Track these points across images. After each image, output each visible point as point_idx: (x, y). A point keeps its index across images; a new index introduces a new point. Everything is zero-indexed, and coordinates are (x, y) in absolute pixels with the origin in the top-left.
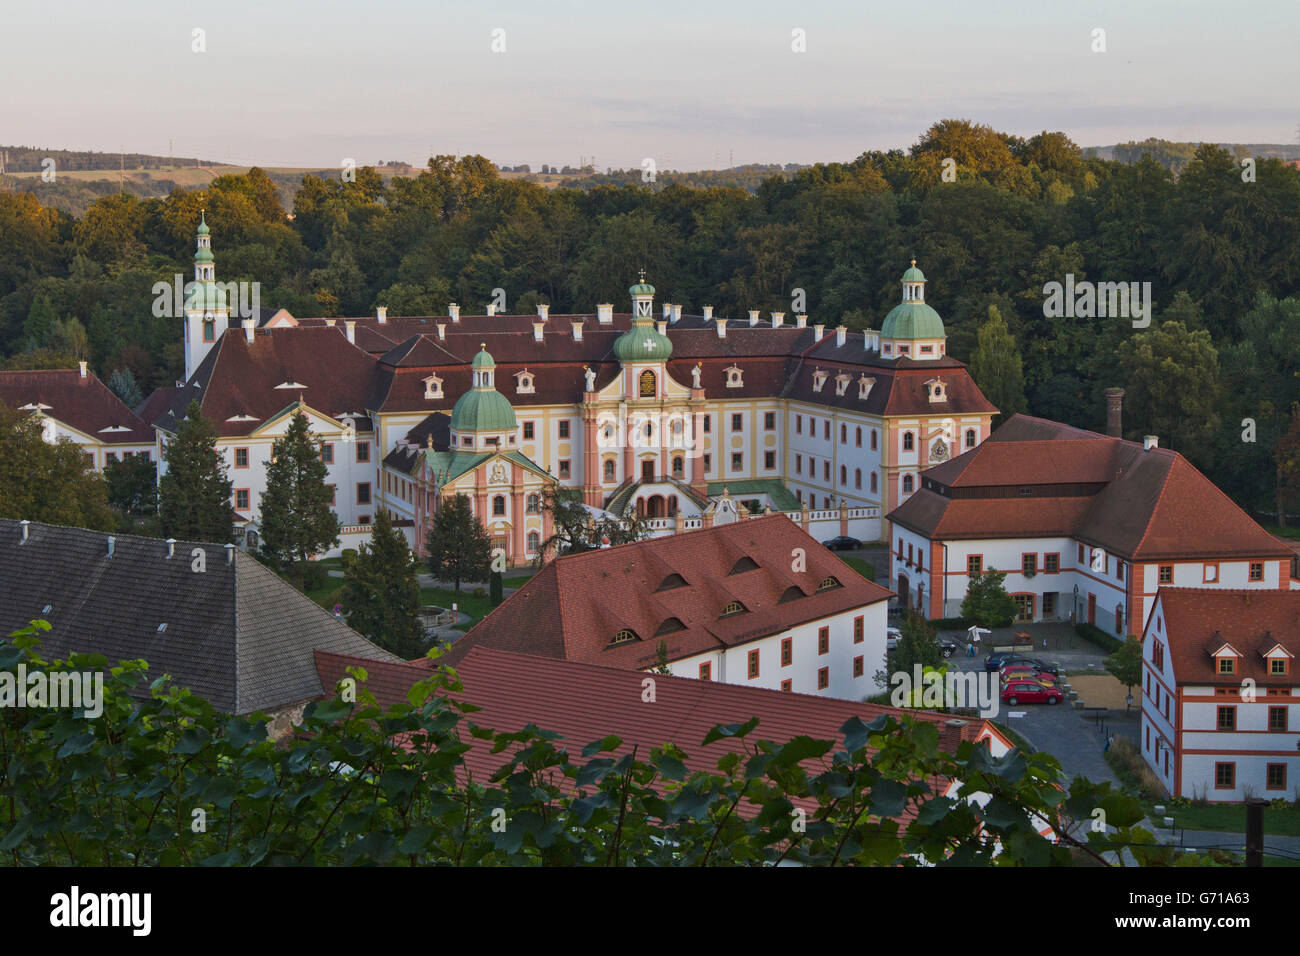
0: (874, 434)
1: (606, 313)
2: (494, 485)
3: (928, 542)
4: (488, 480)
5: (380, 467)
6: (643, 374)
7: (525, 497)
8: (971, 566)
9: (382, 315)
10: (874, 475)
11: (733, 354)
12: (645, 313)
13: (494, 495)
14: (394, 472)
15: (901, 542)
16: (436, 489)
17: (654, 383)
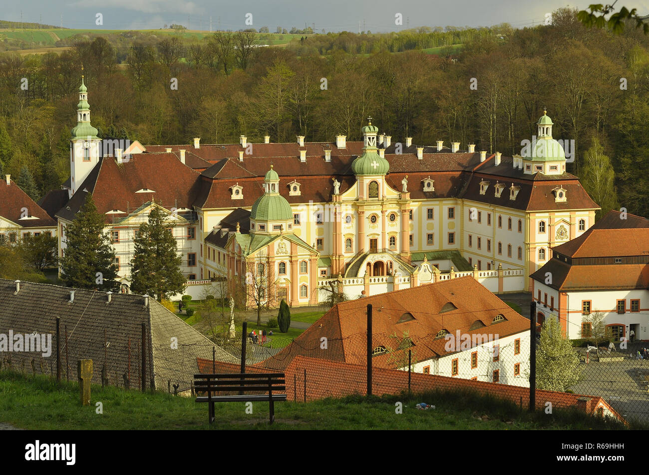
0: (520, 222)
1: (341, 142)
2: (279, 255)
3: (558, 292)
4: (275, 253)
5: (203, 243)
6: (371, 184)
7: (298, 262)
8: (584, 308)
9: (197, 143)
10: (520, 249)
11: (427, 170)
12: (371, 144)
13: (279, 261)
14: (212, 247)
15: (540, 292)
16: (242, 258)
17: (378, 189)
